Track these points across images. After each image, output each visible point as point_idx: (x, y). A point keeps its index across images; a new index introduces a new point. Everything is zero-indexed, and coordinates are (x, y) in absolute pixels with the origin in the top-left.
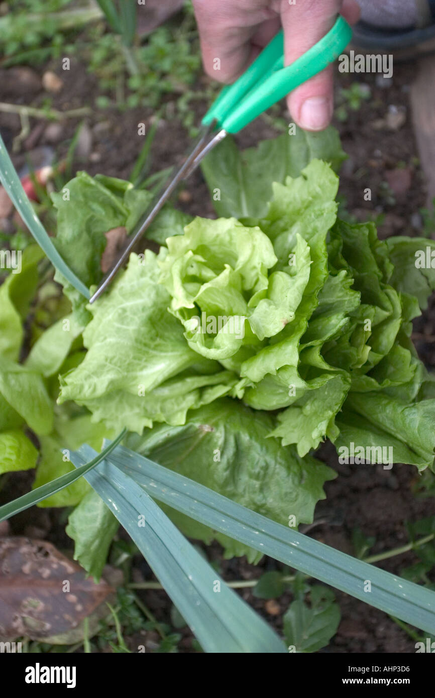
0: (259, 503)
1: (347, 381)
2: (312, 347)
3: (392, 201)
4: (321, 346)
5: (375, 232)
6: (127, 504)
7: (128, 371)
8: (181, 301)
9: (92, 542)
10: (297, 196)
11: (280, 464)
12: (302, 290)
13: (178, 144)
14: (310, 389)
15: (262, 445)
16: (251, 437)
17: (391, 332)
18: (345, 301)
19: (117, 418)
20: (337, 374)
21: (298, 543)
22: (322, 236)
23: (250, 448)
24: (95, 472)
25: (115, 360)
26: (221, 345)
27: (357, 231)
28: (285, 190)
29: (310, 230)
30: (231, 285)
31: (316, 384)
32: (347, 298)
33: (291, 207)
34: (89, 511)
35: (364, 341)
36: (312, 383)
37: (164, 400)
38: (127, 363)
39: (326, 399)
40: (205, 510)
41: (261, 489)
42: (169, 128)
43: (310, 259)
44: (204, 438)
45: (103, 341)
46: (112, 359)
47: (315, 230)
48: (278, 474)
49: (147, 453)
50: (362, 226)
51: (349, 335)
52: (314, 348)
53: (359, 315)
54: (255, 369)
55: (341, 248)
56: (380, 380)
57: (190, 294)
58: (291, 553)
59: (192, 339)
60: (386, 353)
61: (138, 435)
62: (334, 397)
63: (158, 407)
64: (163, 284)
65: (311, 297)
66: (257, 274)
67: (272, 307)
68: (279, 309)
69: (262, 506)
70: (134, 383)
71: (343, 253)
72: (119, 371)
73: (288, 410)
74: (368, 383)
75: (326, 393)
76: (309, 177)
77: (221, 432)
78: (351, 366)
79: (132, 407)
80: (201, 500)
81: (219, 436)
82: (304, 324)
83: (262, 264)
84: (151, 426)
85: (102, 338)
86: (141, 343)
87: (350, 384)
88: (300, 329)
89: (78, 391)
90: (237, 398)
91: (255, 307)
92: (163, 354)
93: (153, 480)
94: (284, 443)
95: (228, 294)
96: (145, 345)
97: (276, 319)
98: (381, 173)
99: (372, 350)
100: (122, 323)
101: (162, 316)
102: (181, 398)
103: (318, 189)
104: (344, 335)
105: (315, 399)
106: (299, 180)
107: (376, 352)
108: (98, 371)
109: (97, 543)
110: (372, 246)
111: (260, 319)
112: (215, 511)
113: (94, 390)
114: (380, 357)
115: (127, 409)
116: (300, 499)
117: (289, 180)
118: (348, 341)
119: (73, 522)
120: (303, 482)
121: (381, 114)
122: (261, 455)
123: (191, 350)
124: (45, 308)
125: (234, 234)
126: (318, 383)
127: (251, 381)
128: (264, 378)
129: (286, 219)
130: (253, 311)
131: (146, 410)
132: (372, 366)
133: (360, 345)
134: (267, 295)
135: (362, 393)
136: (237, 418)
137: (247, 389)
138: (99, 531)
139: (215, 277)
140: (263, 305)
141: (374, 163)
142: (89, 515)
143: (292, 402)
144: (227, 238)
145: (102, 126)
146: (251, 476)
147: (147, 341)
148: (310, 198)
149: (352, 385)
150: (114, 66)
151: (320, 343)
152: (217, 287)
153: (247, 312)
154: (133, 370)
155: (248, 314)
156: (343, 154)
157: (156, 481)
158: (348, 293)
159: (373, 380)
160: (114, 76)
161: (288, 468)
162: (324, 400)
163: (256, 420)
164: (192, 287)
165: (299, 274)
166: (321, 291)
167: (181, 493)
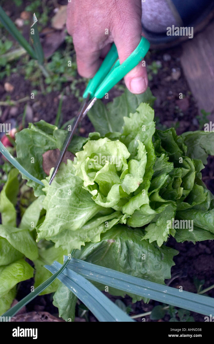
0: (143, 273)
1: (175, 206)
2: (154, 193)
3: (182, 114)
4: (159, 191)
5: (175, 132)
6: (80, 288)
7: (69, 220)
8: (88, 182)
9: (67, 307)
10: (136, 122)
11: (150, 252)
12: (144, 167)
13: (74, 106)
14: (157, 213)
15: (139, 244)
16: (134, 241)
17: (192, 179)
18: (166, 168)
19: (67, 243)
20: (169, 203)
21: (166, 291)
22: (150, 139)
23: (134, 247)
24: (62, 274)
25: (61, 216)
26: (110, 200)
27: (166, 133)
28: (130, 120)
29: (144, 137)
30: (111, 170)
31: (160, 211)
32: (167, 167)
33: (134, 128)
34: (62, 292)
35: (179, 186)
36: (158, 211)
37: (88, 231)
38: (67, 216)
39: (166, 216)
40: (119, 282)
41: (143, 266)
42: (69, 99)
43: (146, 151)
44: (111, 246)
45: (54, 207)
46: (60, 216)
47: (146, 137)
48: (150, 257)
49: (85, 258)
50: (169, 130)
51: (172, 184)
52: (155, 193)
53: (174, 173)
54: (129, 209)
55: (161, 143)
56: (190, 203)
57: (91, 178)
58: (164, 296)
59: (96, 200)
60: (191, 190)
61: (79, 250)
62: (170, 215)
63: (86, 235)
64: (78, 175)
65: (150, 169)
66: (122, 163)
67: (132, 177)
68: (135, 178)
69: (145, 274)
70: (72, 225)
71: (162, 145)
72: (64, 221)
73: (149, 225)
74: (185, 205)
75: (166, 213)
76: (140, 112)
77: (119, 242)
78: (175, 199)
79: (73, 237)
80: (116, 278)
81: (118, 244)
82: (149, 183)
83: (123, 157)
84: (84, 245)
85: (53, 206)
86: (72, 205)
87: (176, 207)
88: (147, 186)
89: (46, 234)
90: (123, 224)
91: (124, 178)
92: (84, 209)
93: (91, 272)
94: (150, 242)
95: (110, 175)
96: (75, 206)
97: (134, 183)
98: (174, 102)
99: (184, 189)
100: (62, 197)
101: (80, 191)
102: (96, 229)
103: (145, 117)
104: (169, 184)
105: (161, 217)
106: (136, 114)
107: (186, 190)
108: (54, 223)
109: (69, 307)
110: (175, 139)
111: (127, 184)
112: (124, 282)
113: (54, 232)
114: (188, 192)
115: (71, 238)
116: (163, 267)
117: (131, 115)
118: (171, 187)
119: (55, 299)
120: (163, 259)
121: (169, 73)
122: (140, 249)
123: (97, 205)
124: (24, 197)
125: (107, 145)
126: (161, 209)
127: (128, 215)
128: (134, 212)
129: (133, 133)
130: (123, 181)
131: (81, 238)
132: (186, 197)
133: (178, 187)
134: (129, 172)
135: (184, 211)
136: (125, 233)
137: (128, 219)
138: (69, 301)
139: (102, 168)
140: (127, 177)
141: (170, 98)
142: (62, 294)
143: (150, 221)
144: (105, 148)
145: (36, 104)
146: (137, 260)
147: (75, 204)
148: (142, 122)
149: (177, 207)
150: (37, 74)
151: (158, 190)
152: (104, 172)
153: (121, 181)
154: (71, 219)
155: (121, 183)
156: (153, 98)
157: (93, 272)
158: (167, 164)
159: (187, 204)
160: (38, 79)
161: (154, 253)
162: (165, 217)
163: (135, 233)
164: (92, 174)
165: (142, 160)
166: (154, 165)
167: (106, 276)
